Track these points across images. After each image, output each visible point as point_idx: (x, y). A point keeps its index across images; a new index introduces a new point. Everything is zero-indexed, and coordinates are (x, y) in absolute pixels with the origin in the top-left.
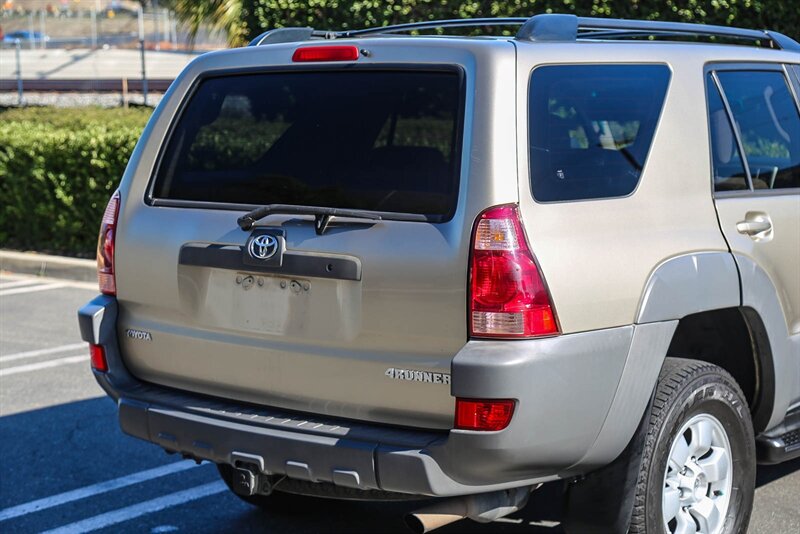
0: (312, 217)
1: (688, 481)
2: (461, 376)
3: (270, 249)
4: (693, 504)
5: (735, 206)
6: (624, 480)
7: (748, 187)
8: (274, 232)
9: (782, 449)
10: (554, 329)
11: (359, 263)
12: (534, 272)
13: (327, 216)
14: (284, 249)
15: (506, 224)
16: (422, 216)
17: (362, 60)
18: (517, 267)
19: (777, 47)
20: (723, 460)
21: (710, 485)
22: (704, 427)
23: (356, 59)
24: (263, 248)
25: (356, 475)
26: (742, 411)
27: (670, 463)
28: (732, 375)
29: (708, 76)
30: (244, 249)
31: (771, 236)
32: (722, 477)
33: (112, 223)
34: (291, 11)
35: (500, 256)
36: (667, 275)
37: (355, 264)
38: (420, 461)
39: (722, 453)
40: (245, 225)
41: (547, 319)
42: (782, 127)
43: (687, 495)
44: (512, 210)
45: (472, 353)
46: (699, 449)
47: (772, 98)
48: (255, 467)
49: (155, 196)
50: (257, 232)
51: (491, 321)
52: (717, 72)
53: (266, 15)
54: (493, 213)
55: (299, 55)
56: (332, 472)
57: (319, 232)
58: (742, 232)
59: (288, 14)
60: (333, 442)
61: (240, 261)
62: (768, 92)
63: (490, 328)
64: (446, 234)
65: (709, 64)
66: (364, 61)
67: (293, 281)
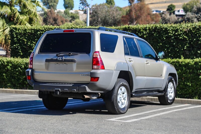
0: (68, 54)
1: (121, 96)
2: (92, 74)
3: (61, 59)
4: (122, 100)
5: (128, 57)
6: (113, 93)
7: (129, 55)
8: (62, 56)
9: (134, 95)
10: (104, 69)
11: (76, 60)
12: (101, 61)
13: (70, 53)
14: (64, 58)
15: (98, 54)
16: (85, 53)
18: (99, 60)
19: (133, 35)
20: (126, 94)
21: (124, 98)
22: (123, 89)
25: (75, 90)
26: (129, 87)
27: (118, 93)
28: (127, 82)
29: (123, 38)
30: (57, 59)
31: (133, 62)
32: (126, 98)
33: (32, 56)
34: (22, 33)
35: (97, 58)
36: (118, 64)
37: (75, 60)
38: (85, 87)
39: (126, 93)
40: (57, 55)
41: (103, 67)
42: (134, 47)
43: (121, 98)
44: (98, 52)
45: (93, 71)
46: (123, 92)
47: (133, 43)
48: (59, 90)
49: (40, 52)
50: (59, 56)
51: (95, 67)
52: (125, 38)
53: (16, 34)
54: (96, 52)
55: (64, 31)
56: (71, 90)
57: (69, 56)
58: (129, 61)
59: (21, 34)
60: (72, 85)
62: (132, 42)
63: (95, 68)
64: (89, 55)
65: (123, 36)
66: (75, 32)
67: (65, 63)
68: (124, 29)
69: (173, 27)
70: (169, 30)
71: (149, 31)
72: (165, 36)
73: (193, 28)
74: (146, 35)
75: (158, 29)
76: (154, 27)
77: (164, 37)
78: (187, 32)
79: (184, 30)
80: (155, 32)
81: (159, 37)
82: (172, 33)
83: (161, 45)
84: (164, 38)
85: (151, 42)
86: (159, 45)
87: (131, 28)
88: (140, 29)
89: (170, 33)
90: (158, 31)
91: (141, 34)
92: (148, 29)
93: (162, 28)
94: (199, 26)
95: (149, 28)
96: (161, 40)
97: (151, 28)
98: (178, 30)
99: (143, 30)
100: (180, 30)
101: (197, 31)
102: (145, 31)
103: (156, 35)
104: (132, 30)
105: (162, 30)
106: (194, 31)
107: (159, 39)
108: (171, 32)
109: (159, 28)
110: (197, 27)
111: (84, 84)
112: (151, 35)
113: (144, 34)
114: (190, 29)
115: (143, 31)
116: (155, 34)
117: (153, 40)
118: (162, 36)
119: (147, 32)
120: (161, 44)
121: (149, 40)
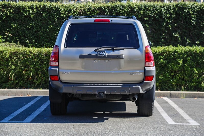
0: (111, 49)
2: (146, 72)
11: (123, 56)
13: (114, 48)
14: (106, 54)
16: (133, 48)
17: (111, 22)
23: (110, 22)
24: (102, 54)
30: (97, 55)
38: (139, 87)
48: (104, 93)
49: (66, 46)
50: (99, 51)
55: (95, 21)
57: (114, 51)
60: (121, 86)
61: (96, 57)
63: (148, 65)
66: (112, 22)
67: (107, 60)
68: (3, 6)
69: (65, 7)
70: (61, 10)
71: (36, 10)
72: (56, 16)
73: (88, 9)
74: (33, 15)
75: (47, 8)
76: (42, 5)
77: (55, 18)
78: (82, 13)
79: (78, 11)
80: (44, 11)
81: (49, 18)
82: (65, 14)
83: (51, 28)
84: (55, 20)
85: (39, 23)
86: (49, 27)
87: (13, 6)
88: (25, 7)
89: (62, 14)
90: (47, 11)
91: (26, 13)
92: (34, 7)
93: (52, 8)
94: (94, 7)
95: (36, 6)
96: (52, 22)
97: (38, 6)
98: (71, 10)
99: (29, 8)
100: (74, 11)
101: (92, 12)
102: (31, 10)
103: (46, 15)
104: (14, 8)
105: (52, 10)
106: (89, 13)
107: (49, 21)
108: (63, 12)
109: (49, 8)
110: (92, 8)
111: (137, 84)
112: (39, 15)
113: (31, 14)
114: (84, 10)
115: (29, 10)
116: (44, 14)
117: (42, 21)
118: (53, 16)
119: (33, 11)
120: (52, 26)
121: (36, 21)
